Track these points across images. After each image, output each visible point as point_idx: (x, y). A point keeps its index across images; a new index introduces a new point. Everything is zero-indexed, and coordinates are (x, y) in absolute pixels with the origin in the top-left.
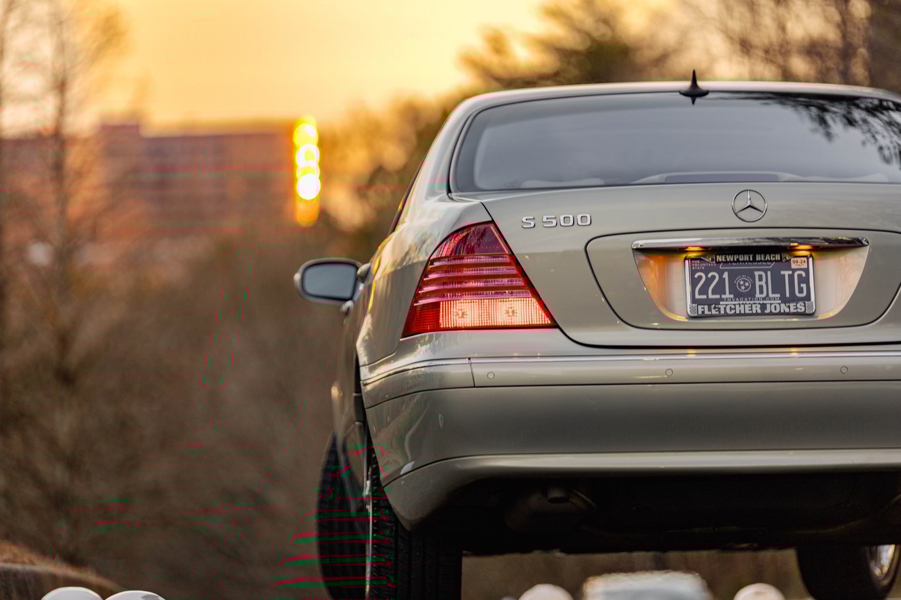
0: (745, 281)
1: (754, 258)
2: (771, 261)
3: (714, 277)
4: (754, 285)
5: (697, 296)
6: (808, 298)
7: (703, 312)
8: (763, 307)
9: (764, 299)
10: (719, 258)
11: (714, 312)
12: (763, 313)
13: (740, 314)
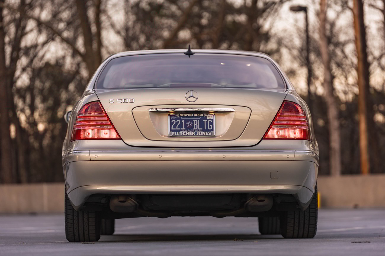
0: (190, 123)
1: (194, 115)
2: (200, 116)
3: (179, 122)
4: (193, 125)
5: (172, 129)
6: (212, 130)
7: (174, 135)
8: (196, 133)
9: (196, 130)
10: (181, 115)
11: (178, 134)
12: (196, 135)
13: (188, 135)
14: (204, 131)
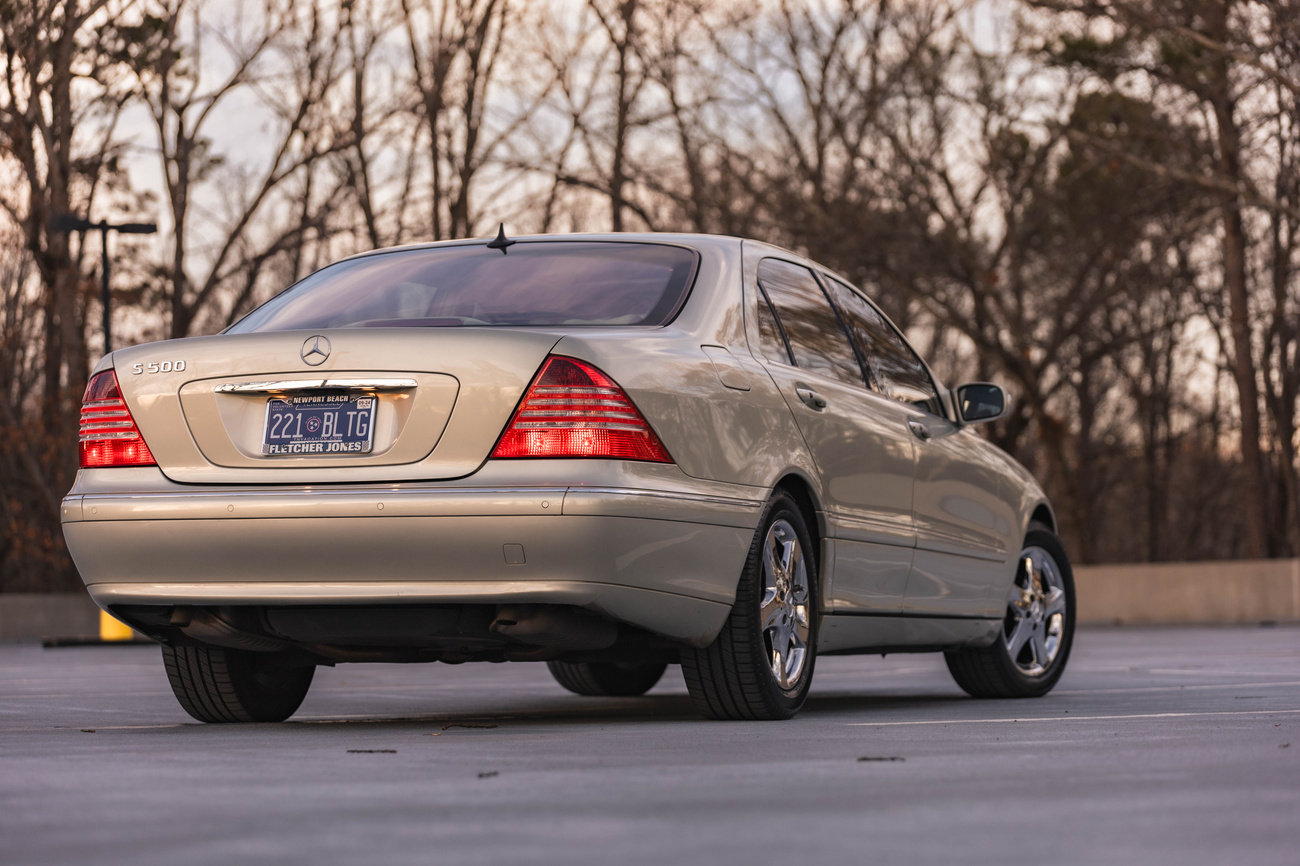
0: (314, 422)
1: (326, 399)
2: (339, 402)
3: (289, 418)
4: (322, 425)
5: (272, 436)
6: (365, 438)
7: (274, 451)
8: (325, 446)
9: (328, 438)
10: (296, 400)
11: (283, 451)
12: (324, 452)
13: (305, 453)
14: (346, 440)
